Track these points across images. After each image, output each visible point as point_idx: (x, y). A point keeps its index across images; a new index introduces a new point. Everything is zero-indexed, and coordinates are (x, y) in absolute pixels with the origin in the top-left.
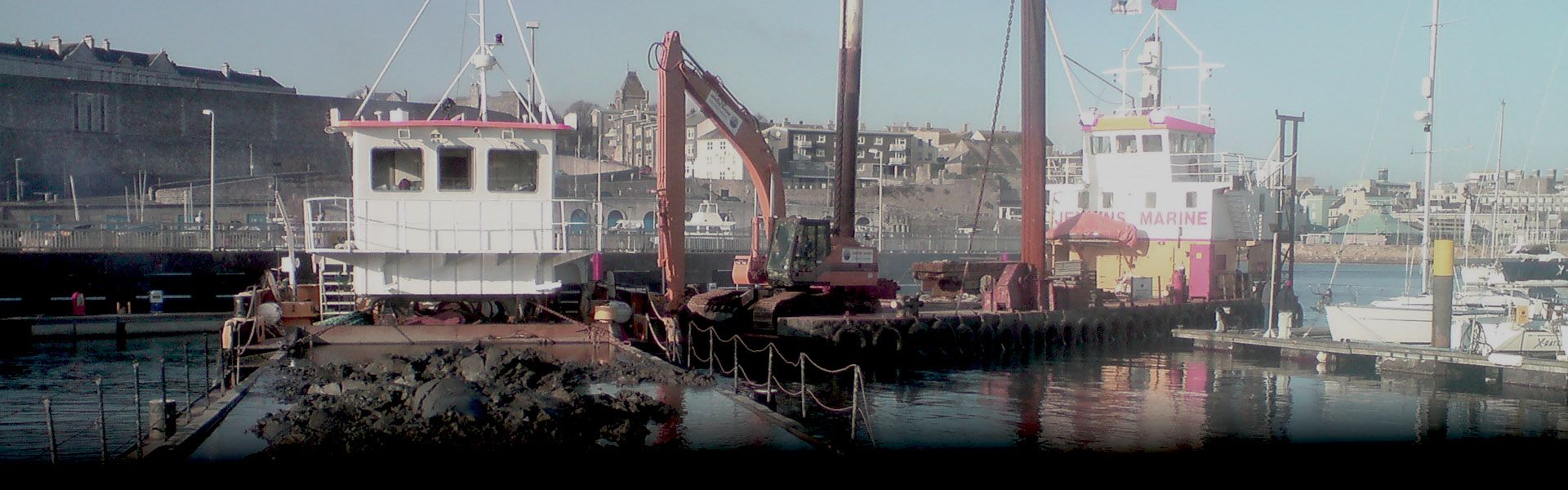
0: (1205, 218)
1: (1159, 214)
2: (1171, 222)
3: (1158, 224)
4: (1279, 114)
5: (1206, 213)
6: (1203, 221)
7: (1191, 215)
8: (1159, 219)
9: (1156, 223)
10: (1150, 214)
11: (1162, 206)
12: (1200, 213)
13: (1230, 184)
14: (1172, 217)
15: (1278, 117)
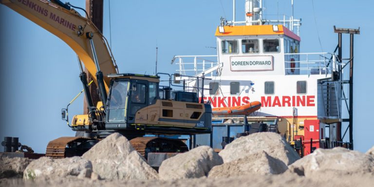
0: (313, 101)
1: (277, 98)
2: (286, 104)
3: (277, 106)
4: (337, 29)
5: (313, 97)
6: (311, 103)
7: (302, 98)
8: (277, 102)
9: (274, 106)
10: (269, 98)
11: (279, 92)
12: (309, 97)
13: (329, 76)
14: (286, 100)
15: (336, 30)
